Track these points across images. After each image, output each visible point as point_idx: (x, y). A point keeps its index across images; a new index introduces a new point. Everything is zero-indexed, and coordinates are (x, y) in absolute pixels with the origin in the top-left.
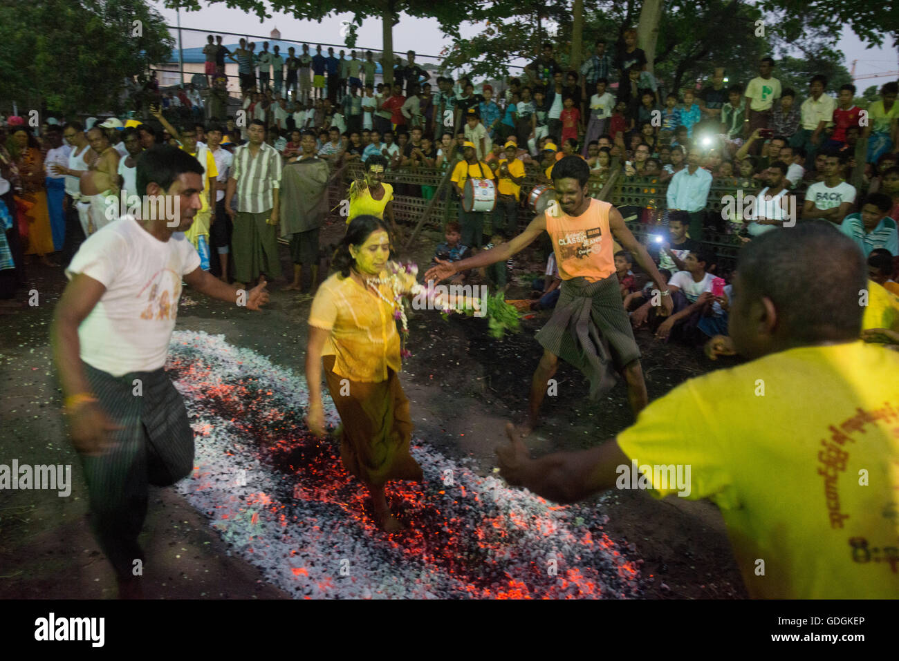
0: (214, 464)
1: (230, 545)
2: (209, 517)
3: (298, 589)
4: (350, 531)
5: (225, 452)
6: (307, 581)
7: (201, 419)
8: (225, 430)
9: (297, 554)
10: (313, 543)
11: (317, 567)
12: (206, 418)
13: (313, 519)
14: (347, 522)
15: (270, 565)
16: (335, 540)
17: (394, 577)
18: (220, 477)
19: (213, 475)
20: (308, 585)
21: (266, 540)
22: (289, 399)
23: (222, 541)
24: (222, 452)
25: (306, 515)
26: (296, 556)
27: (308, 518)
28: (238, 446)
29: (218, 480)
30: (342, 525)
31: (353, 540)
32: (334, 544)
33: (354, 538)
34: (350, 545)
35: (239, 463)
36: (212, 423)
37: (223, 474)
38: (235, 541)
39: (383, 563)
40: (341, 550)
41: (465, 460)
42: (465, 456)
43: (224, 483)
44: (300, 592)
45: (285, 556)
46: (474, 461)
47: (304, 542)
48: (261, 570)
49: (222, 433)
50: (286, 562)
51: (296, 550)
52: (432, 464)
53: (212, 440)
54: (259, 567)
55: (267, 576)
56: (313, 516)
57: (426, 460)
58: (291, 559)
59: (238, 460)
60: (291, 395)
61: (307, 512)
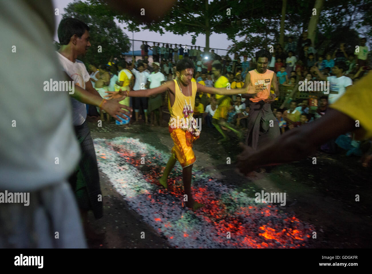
0: (129, 179)
1: (131, 207)
3: (156, 226)
5: (134, 175)
6: (160, 223)
7: (126, 164)
9: (157, 213)
10: (164, 210)
11: (165, 219)
15: (146, 216)
16: (174, 209)
17: (197, 225)
18: (130, 184)
19: (127, 183)
20: (160, 225)
21: (145, 207)
22: (161, 160)
23: (128, 205)
24: (132, 175)
25: (163, 199)
27: (164, 200)
28: (139, 174)
30: (177, 204)
31: (181, 210)
32: (173, 211)
34: (180, 212)
35: (139, 180)
36: (130, 166)
37: (131, 182)
38: (133, 206)
39: (193, 219)
40: (176, 213)
41: (231, 186)
42: (231, 184)
43: (132, 186)
44: (157, 227)
45: (152, 213)
46: (235, 186)
47: (161, 209)
48: (142, 217)
50: (152, 215)
51: (157, 212)
53: (129, 171)
54: (141, 216)
55: (144, 219)
56: (165, 200)
57: (215, 184)
58: (155, 214)
59: (138, 178)
61: (164, 198)
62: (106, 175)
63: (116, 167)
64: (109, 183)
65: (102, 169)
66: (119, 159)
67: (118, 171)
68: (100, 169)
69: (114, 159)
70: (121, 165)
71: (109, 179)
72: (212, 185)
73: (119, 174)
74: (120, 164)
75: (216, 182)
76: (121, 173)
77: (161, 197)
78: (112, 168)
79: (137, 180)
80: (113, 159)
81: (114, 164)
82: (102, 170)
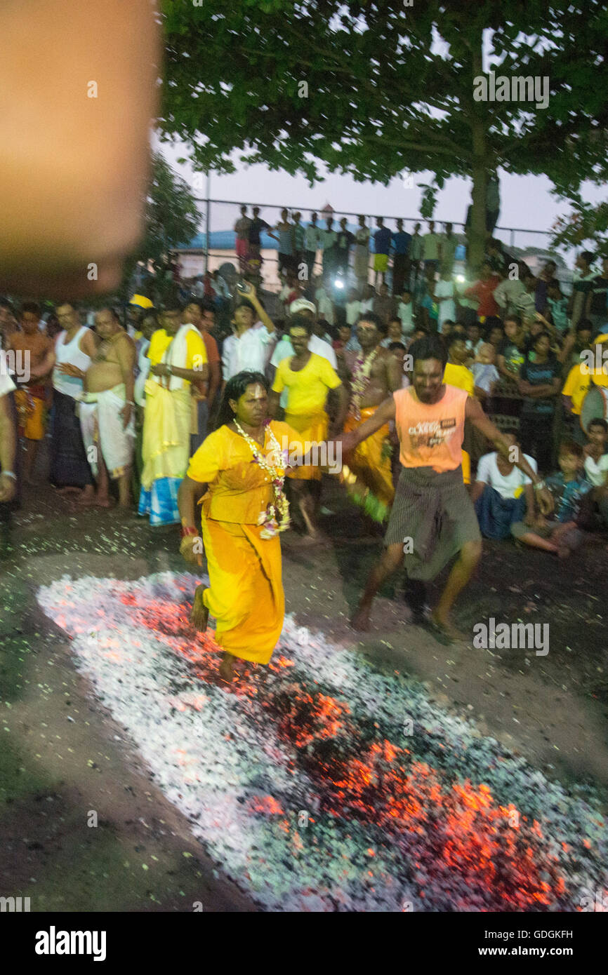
0: (206, 748)
1: (219, 864)
2: (193, 820)
4: (395, 869)
5: (223, 734)
7: (196, 688)
8: (226, 707)
9: (314, 892)
10: (338, 881)
12: (200, 686)
13: (340, 844)
14: (391, 855)
16: (372, 880)
18: (213, 768)
19: (203, 764)
21: (269, 865)
22: (316, 673)
24: (218, 734)
25: (332, 838)
26: (313, 896)
27: (335, 842)
28: (242, 730)
29: (209, 771)
31: (398, 883)
32: (369, 885)
33: (402, 882)
34: (394, 891)
35: (241, 753)
36: (208, 694)
37: (217, 763)
38: (226, 860)
40: (381, 896)
43: (217, 777)
47: (325, 876)
49: (221, 709)
50: (298, 903)
52: (527, 788)
53: (206, 716)
56: (341, 840)
57: (517, 780)
58: (304, 898)
59: (240, 747)
60: (320, 669)
61: (333, 833)
62: (126, 730)
63: (158, 696)
64: (139, 762)
65: (110, 705)
66: (168, 663)
67: (168, 714)
68: (105, 703)
69: (149, 665)
70: (177, 688)
71: (137, 746)
72: (507, 785)
73: (171, 724)
74: (173, 683)
75: (522, 769)
76: (179, 724)
77: (325, 830)
78: (144, 703)
79: (237, 755)
80: (147, 666)
81: (152, 684)
82: (111, 711)
